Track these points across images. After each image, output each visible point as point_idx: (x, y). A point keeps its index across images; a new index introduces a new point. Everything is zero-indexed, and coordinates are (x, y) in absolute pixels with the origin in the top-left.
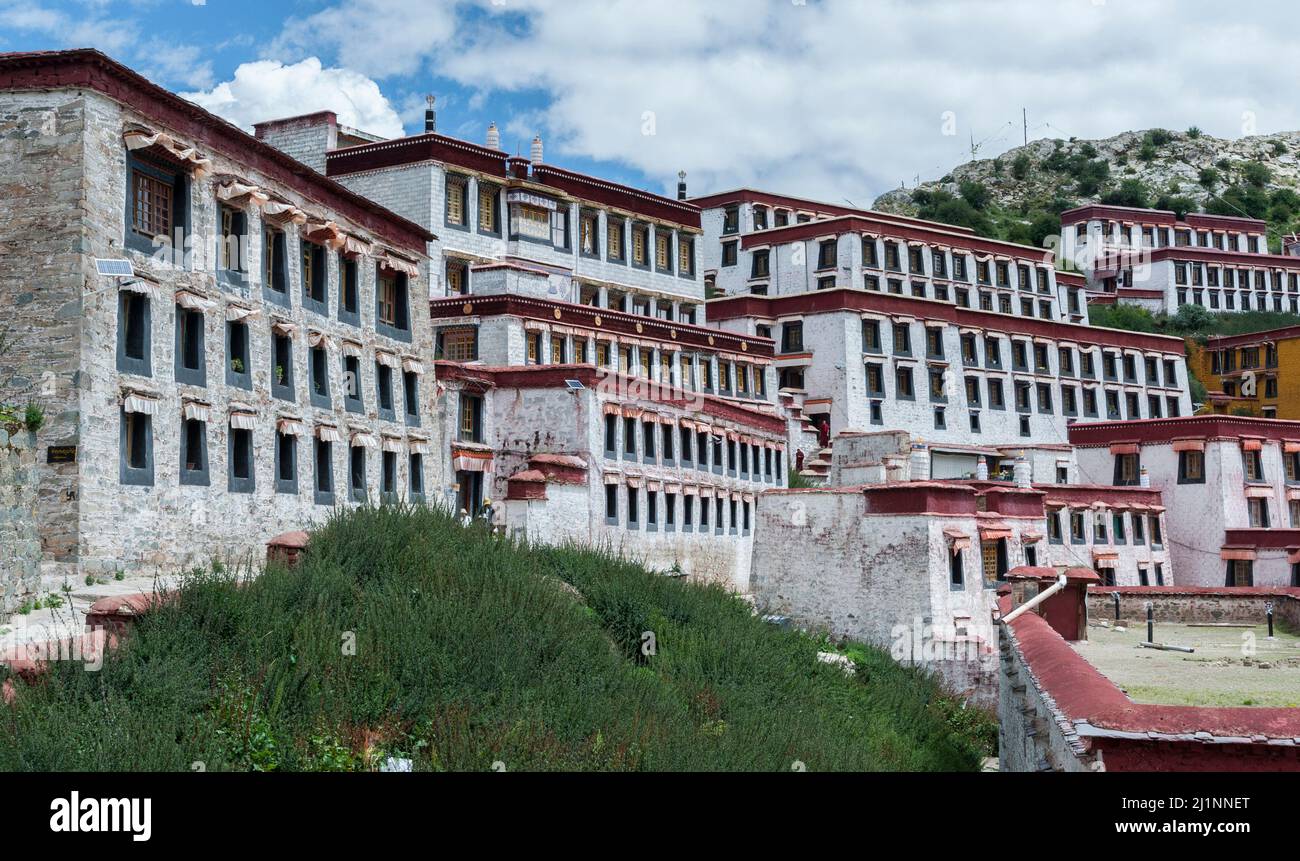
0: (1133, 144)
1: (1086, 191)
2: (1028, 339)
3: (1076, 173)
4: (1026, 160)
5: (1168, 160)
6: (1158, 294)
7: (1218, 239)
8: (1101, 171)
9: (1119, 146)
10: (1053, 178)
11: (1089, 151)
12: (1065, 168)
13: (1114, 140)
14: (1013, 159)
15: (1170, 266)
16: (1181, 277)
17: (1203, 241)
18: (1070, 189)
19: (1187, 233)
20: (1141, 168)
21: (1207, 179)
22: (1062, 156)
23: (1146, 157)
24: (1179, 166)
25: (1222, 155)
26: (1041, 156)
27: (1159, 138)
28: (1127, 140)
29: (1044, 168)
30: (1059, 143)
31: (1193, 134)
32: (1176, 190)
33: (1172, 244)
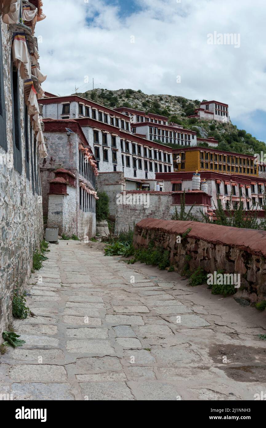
0: (123, 93)
1: (112, 105)
3: (109, 99)
4: (95, 94)
5: (133, 99)
6: (145, 136)
7: (156, 121)
8: (115, 99)
9: (119, 93)
10: (102, 100)
11: (111, 93)
12: (106, 97)
13: (118, 91)
14: (91, 93)
15: (148, 128)
16: (151, 132)
17: (152, 120)
18: (108, 104)
19: (148, 119)
20: (126, 100)
21: (144, 105)
22: (104, 94)
23: (127, 97)
24: (136, 101)
25: (147, 99)
26: (98, 93)
27: (130, 92)
28: (122, 92)
29: (99, 97)
30: (103, 90)
31: (139, 91)
32: (137, 107)
33: (144, 121)
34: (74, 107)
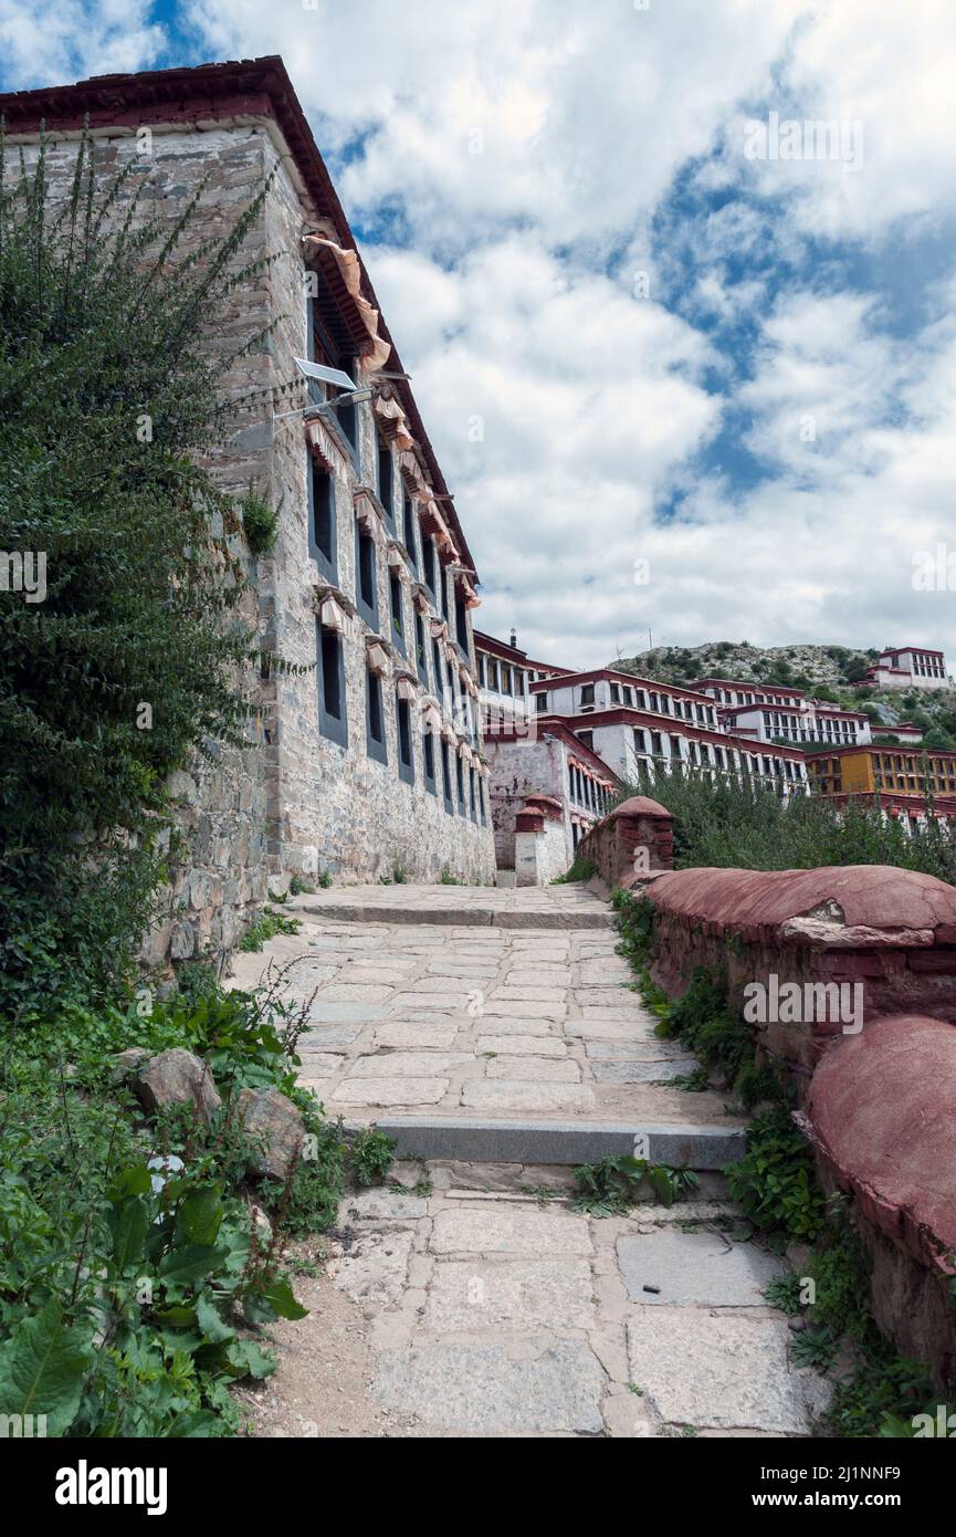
0: (712, 650)
1: (690, 676)
2: (723, 747)
3: (682, 665)
4: (654, 657)
5: (733, 659)
6: (754, 731)
7: (779, 700)
8: (696, 664)
9: (704, 651)
10: (670, 669)
11: (687, 653)
12: (676, 663)
13: (700, 648)
14: (646, 657)
15: (760, 715)
16: (767, 721)
17: (770, 700)
18: (681, 674)
19: (762, 697)
20: (718, 663)
21: (756, 670)
22: (673, 656)
23: (720, 657)
24: (739, 663)
25: (761, 658)
26: (660, 656)
27: (726, 647)
28: (708, 648)
29: (664, 663)
30: (670, 649)
31: (745, 645)
32: (740, 676)
33: (754, 702)
34: (602, 690)
